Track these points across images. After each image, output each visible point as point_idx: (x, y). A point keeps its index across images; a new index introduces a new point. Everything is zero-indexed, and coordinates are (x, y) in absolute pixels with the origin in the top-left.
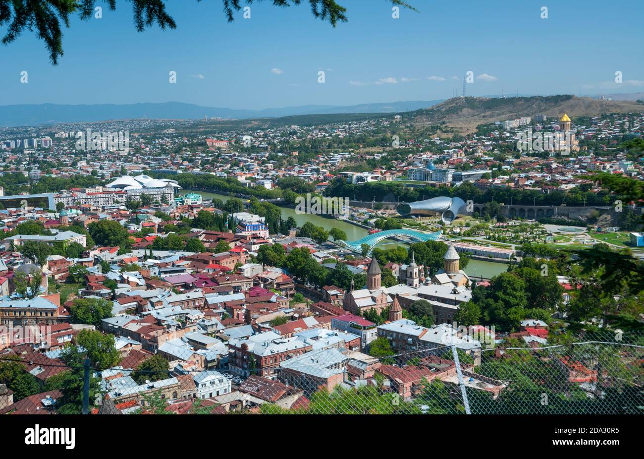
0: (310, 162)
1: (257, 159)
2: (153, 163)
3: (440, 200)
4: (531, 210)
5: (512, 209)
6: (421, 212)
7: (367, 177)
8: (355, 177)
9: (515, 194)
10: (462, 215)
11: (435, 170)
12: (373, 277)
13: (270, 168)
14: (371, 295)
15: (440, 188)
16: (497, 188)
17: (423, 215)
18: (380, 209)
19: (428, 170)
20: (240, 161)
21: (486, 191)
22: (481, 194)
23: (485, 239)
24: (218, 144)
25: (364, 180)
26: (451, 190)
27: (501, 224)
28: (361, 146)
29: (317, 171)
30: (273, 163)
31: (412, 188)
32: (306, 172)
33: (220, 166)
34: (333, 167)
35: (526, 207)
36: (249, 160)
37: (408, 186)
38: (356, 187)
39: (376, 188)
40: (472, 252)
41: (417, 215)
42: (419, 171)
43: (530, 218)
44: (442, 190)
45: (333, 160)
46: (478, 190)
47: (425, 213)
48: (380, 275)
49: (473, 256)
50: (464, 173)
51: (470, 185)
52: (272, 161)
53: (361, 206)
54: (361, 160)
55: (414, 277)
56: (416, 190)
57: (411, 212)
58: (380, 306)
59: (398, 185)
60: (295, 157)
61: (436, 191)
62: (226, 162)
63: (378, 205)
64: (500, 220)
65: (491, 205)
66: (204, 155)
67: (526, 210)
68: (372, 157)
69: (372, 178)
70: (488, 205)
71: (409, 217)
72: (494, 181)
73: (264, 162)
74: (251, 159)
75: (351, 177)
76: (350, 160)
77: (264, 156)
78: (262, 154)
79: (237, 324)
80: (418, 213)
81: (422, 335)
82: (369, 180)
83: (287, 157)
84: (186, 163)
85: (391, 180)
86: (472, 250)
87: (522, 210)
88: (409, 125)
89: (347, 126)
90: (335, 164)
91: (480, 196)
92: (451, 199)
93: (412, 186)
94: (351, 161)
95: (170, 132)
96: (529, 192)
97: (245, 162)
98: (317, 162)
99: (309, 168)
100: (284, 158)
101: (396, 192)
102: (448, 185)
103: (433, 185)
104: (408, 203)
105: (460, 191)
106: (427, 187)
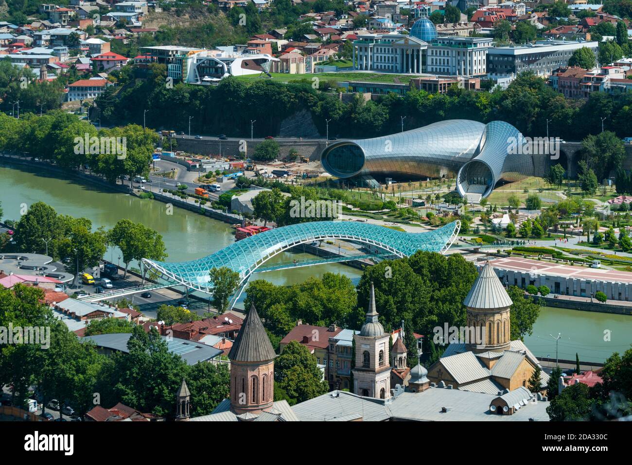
3: (452, 132)
6: (396, 168)
7: (229, 62)
8: (191, 63)
10: (515, 175)
11: (434, 41)
12: (250, 374)
15: (451, 93)
17: (400, 178)
18: (271, 159)
19: (414, 39)
21: (583, 101)
22: (570, 111)
23: (582, 243)
25: (219, 71)
26: (484, 101)
27: (629, 200)
31: (368, 96)
34: (124, 31)
37: (355, 88)
38: (194, 94)
39: (257, 96)
41: (382, 178)
42: (389, 42)
44: (456, 99)
45: (122, 9)
46: (561, 99)
47: (406, 169)
48: (271, 366)
49: (551, 296)
50: (519, 51)
51: (536, 84)
53: (212, 152)
55: (377, 367)
56: (377, 101)
57: (365, 169)
59: (325, 87)
61: (440, 104)
63: (264, 148)
65: (598, 144)
69: (245, 64)
70: (589, 143)
71: (358, 181)
75: (181, 62)
80: (385, 170)
82: (237, 70)
85: (303, 71)
86: (548, 278)
91: (566, 116)
92: (483, 126)
93: (367, 88)
99: (45, 35)
101: (318, 109)
102: (473, 86)
103: (431, 87)
104: (354, 141)
105: (508, 102)
106: (413, 93)
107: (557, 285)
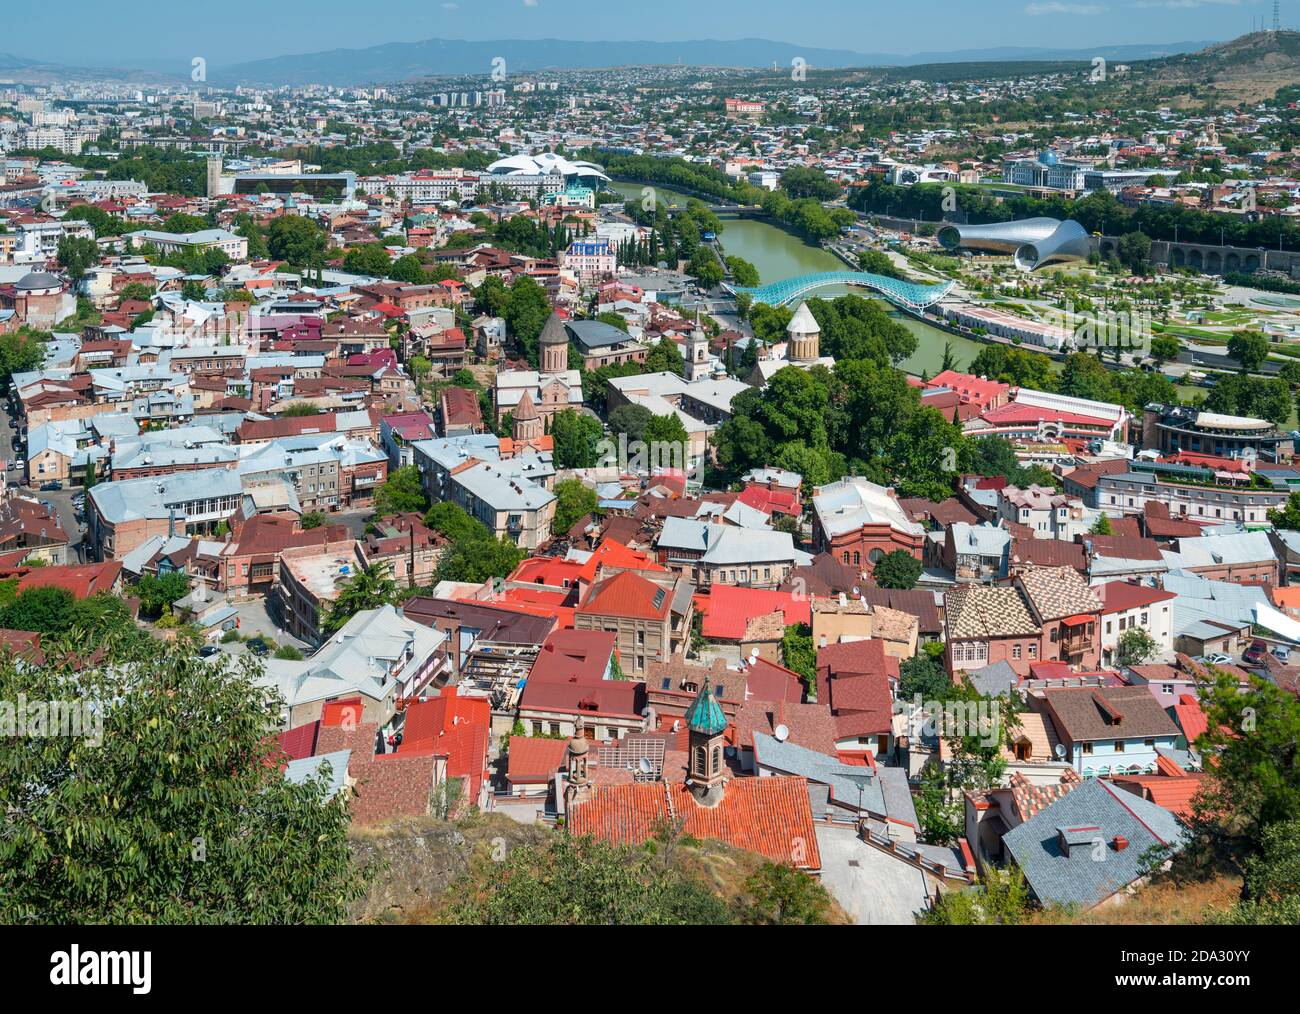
0: (872, 145)
1: (787, 135)
2: (617, 136)
3: (1025, 224)
4: (1213, 255)
5: (1176, 251)
6: (987, 245)
7: (921, 174)
8: (899, 173)
9: (1190, 221)
10: (1070, 256)
11: (1054, 166)
13: (801, 151)
14: (539, 384)
15: (1050, 200)
16: (1157, 205)
17: (990, 252)
18: (930, 235)
19: (1039, 164)
20: (756, 138)
21: (1135, 210)
22: (1124, 216)
23: (1053, 305)
24: (744, 108)
25: (914, 179)
26: (1070, 206)
27: (1138, 280)
28: (996, 119)
29: (874, 159)
30: (809, 144)
31: (1000, 199)
32: (854, 161)
33: (723, 145)
34: (912, 155)
35: (1205, 248)
36: (772, 137)
37: (996, 194)
38: (897, 192)
39: (930, 195)
40: (992, 329)
41: (976, 251)
42: (1025, 166)
43: (1210, 271)
44: (1052, 204)
45: (915, 142)
46: (1119, 207)
47: (997, 247)
49: (987, 337)
50: (1105, 175)
51: (1106, 197)
52: (810, 140)
53: (893, 226)
54: (972, 145)
55: (696, 359)
56: (1006, 203)
57: (956, 245)
58: (551, 408)
59: (974, 192)
60: (854, 135)
61: (1041, 207)
62: (735, 137)
63: (925, 228)
64: (1138, 271)
65: (1130, 240)
66: (702, 125)
67: (1204, 253)
68: (997, 139)
69: (931, 175)
70: (1124, 239)
71: (954, 252)
72: (1154, 191)
73: (795, 141)
74: (777, 135)
75: (893, 172)
76: (952, 142)
77: (800, 130)
78: (800, 126)
79: (224, 409)
80: (981, 246)
81: (461, 469)
82: (924, 180)
83: (839, 134)
84: (669, 138)
85: (970, 182)
86: (992, 324)
87: (1196, 254)
88: (1140, 83)
89: (1012, 83)
90: (916, 148)
91: (1122, 220)
92: (1059, 222)
93: (1003, 194)
94: (950, 145)
95: (703, 87)
96: (1217, 218)
97: (764, 139)
98: (885, 144)
99: (860, 156)
100: (832, 134)
101: (966, 206)
102: (1068, 196)
103: (1037, 195)
104: (956, 226)
105: (1083, 208)
106: (1026, 200)
107: (997, 329)
